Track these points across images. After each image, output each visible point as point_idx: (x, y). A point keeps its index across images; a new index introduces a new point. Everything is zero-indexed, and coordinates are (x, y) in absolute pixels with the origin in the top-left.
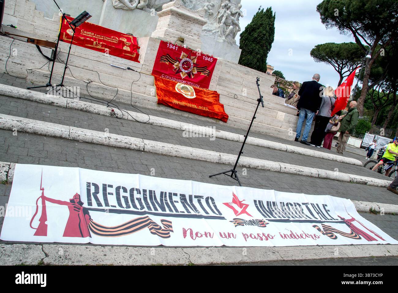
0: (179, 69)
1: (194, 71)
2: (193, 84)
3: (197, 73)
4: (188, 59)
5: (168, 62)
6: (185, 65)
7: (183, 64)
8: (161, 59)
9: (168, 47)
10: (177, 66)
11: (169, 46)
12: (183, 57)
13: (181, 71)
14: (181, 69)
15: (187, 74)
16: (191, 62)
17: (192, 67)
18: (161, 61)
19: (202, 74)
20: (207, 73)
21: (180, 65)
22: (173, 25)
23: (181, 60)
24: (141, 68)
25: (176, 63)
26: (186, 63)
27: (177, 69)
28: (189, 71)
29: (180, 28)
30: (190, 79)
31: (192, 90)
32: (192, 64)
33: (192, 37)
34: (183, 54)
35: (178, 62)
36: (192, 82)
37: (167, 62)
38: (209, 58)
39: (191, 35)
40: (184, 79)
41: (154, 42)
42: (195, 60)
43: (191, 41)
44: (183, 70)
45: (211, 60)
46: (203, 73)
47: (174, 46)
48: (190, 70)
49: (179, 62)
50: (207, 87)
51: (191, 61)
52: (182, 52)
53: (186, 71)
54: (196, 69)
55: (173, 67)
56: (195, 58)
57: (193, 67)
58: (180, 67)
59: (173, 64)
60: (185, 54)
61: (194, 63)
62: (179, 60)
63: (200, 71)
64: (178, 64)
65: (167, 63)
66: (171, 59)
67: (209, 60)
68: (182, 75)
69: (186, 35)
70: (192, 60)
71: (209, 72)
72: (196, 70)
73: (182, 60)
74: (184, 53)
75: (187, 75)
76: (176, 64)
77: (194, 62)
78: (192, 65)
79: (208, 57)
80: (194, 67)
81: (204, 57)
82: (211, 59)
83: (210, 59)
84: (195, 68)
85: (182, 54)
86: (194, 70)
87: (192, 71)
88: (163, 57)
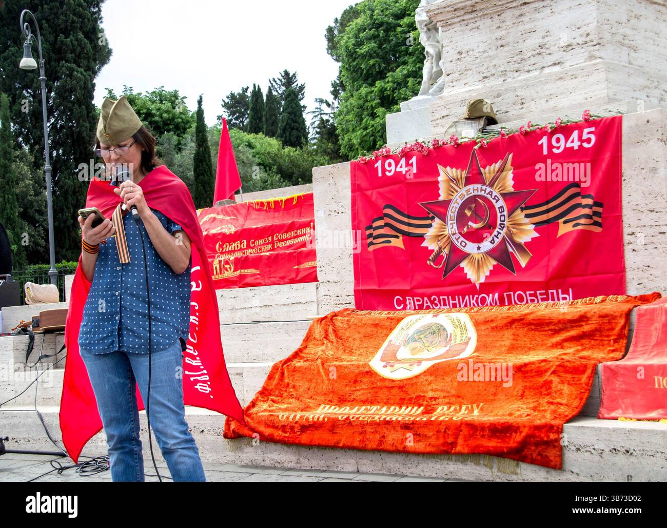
0: (454, 249)
1: (522, 231)
2: (535, 295)
3: (536, 235)
4: (473, 189)
5: (401, 238)
6: (471, 219)
7: (461, 219)
8: (370, 235)
9: (380, 174)
10: (438, 237)
11: (384, 170)
12: (451, 191)
13: (465, 256)
14: (458, 244)
15: (495, 259)
16: (490, 193)
17: (502, 216)
18: (371, 243)
19: (564, 229)
20: (586, 211)
21: (451, 228)
22: (461, 66)
23: (447, 203)
24: (315, 299)
25: (430, 226)
26: (470, 209)
27: (445, 253)
28: (497, 241)
29: (494, 62)
30: (515, 277)
31: (464, 329)
32: (501, 203)
33: (557, 69)
34: (445, 174)
35: (437, 222)
36: (525, 286)
37: (397, 237)
38: (575, 134)
39: (553, 58)
40: (487, 288)
41: (331, 181)
42: (504, 179)
43: (551, 88)
44: (470, 248)
45: (588, 141)
46: (565, 222)
47: (403, 161)
48: (499, 234)
49: (443, 218)
50: (617, 285)
51: (489, 190)
52: (440, 168)
53: (487, 245)
54: (527, 216)
55: (429, 252)
56: (502, 170)
57: (505, 213)
58: (453, 237)
59: (421, 238)
60: (453, 172)
61: (504, 195)
62: (440, 211)
63: (552, 215)
64: (442, 228)
65: (398, 243)
66: (406, 220)
67: (576, 145)
68: (470, 273)
69: (531, 74)
70: (491, 185)
71: (596, 204)
72: (527, 220)
73: (452, 205)
74: (448, 168)
75: (495, 263)
76: (430, 233)
77: (503, 187)
78: (497, 205)
79: (566, 130)
80: (511, 213)
81: (544, 141)
82: (586, 131)
83: (580, 139)
84: (520, 215)
85: (441, 178)
86: (516, 225)
87: (510, 235)
88: (375, 224)
